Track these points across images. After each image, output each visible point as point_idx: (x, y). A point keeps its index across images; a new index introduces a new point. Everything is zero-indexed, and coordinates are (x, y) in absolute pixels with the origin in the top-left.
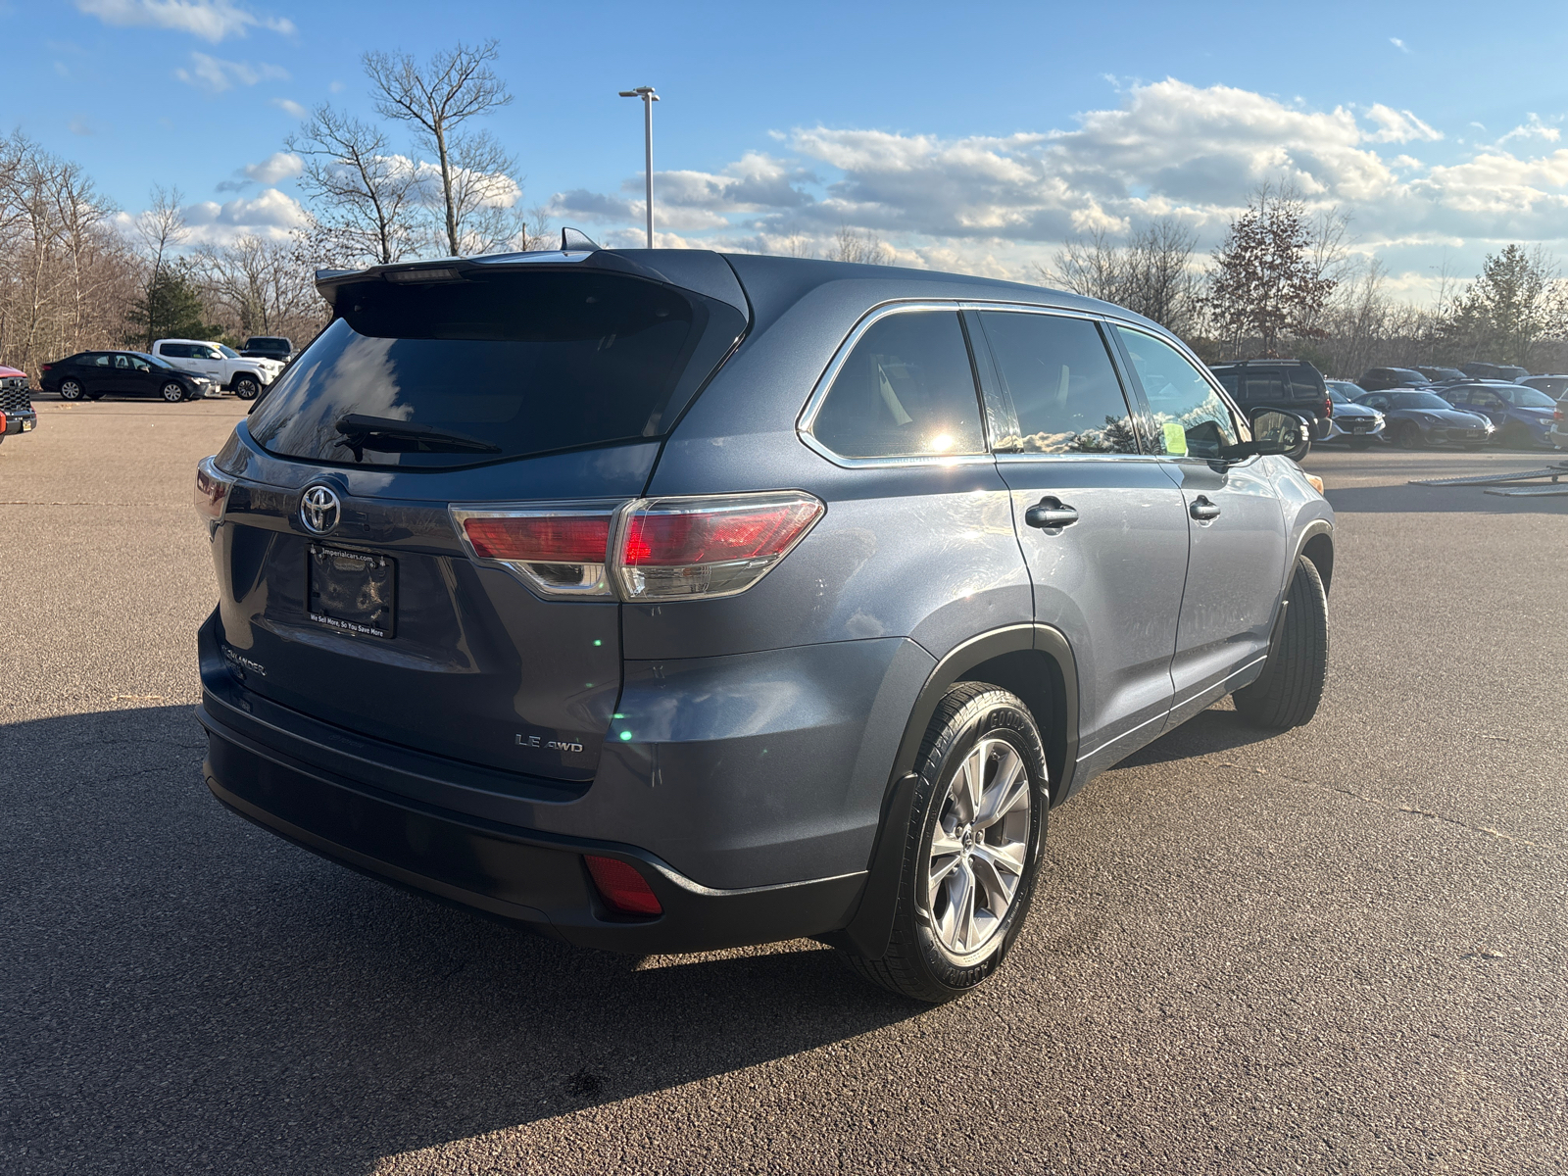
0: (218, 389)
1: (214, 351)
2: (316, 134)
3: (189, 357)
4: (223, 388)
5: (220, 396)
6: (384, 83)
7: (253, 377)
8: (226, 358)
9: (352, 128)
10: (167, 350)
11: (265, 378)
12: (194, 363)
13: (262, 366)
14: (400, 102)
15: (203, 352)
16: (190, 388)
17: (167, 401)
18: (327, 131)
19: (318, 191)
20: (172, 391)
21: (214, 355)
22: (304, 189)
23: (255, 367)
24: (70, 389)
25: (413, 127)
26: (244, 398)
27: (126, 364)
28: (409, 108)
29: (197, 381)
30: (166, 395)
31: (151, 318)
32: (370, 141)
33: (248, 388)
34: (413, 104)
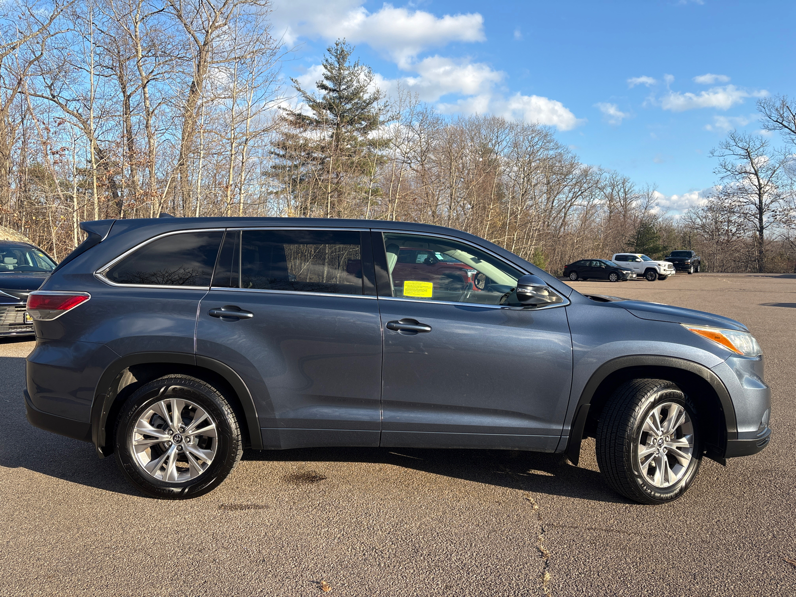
0: (634, 276)
1: (638, 258)
2: (728, 146)
3: (627, 261)
4: (638, 275)
5: (635, 279)
6: (768, 113)
7: (654, 270)
8: (643, 261)
9: (748, 140)
10: (618, 258)
11: (660, 271)
12: (629, 264)
13: (659, 265)
14: (777, 121)
15: (634, 259)
16: (621, 275)
17: (611, 281)
18: (735, 144)
19: (725, 174)
20: (613, 277)
21: (637, 260)
22: (717, 174)
23: (656, 265)
24: (573, 276)
25: (784, 133)
26: (649, 280)
27: (598, 265)
28: (781, 123)
29: (625, 272)
30: (611, 279)
31: (637, 244)
32: (758, 144)
33: (652, 276)
34: (784, 122)
